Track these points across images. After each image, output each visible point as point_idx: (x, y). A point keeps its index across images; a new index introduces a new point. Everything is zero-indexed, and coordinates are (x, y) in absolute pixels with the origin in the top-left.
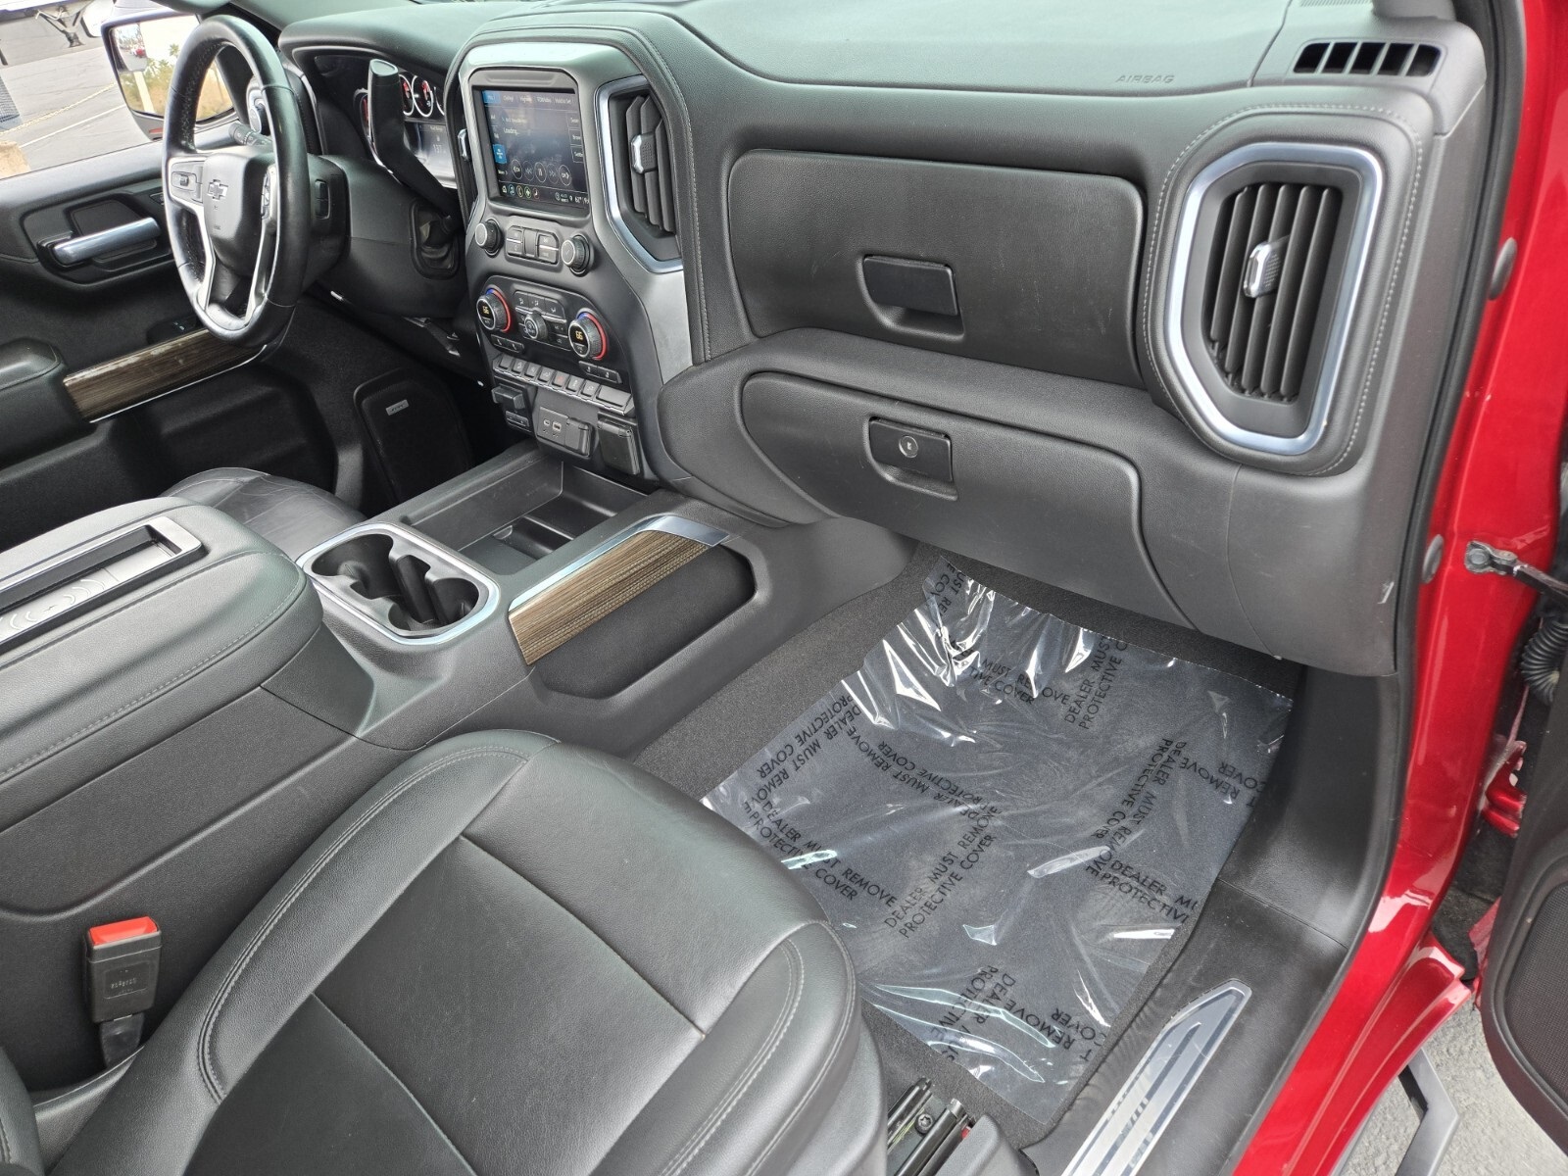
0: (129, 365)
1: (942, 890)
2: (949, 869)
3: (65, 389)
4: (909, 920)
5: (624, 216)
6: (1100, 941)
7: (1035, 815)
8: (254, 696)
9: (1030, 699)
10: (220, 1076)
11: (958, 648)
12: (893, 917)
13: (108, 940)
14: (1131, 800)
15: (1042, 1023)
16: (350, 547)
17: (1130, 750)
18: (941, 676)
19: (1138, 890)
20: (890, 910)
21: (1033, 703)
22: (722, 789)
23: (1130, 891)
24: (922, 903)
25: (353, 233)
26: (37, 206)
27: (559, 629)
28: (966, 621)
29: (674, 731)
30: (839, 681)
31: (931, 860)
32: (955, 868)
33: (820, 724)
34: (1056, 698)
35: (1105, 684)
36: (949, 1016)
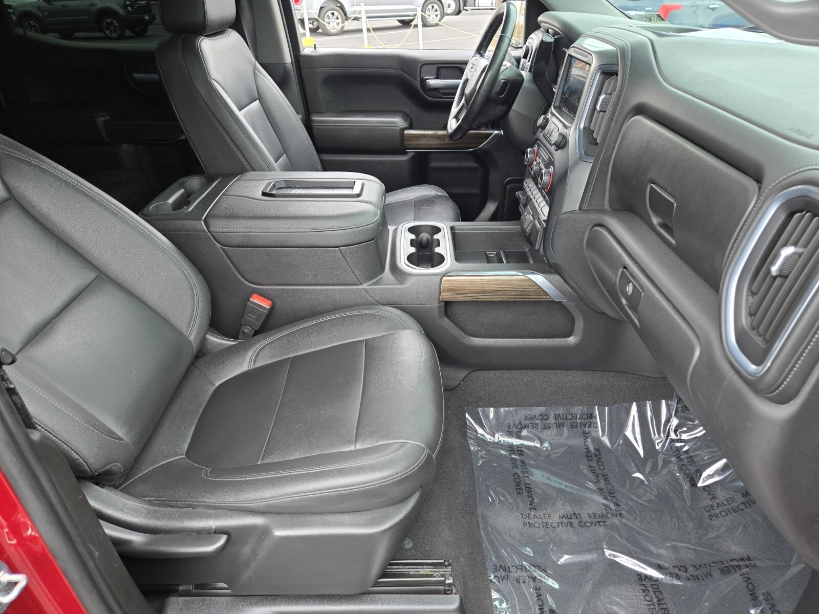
0: (428, 134)
1: (560, 524)
2: (570, 520)
3: (403, 134)
4: (532, 521)
5: (584, 128)
6: (608, 606)
7: (640, 534)
8: (335, 250)
9: (694, 484)
10: (255, 362)
11: (677, 435)
12: (527, 515)
13: (256, 300)
14: (698, 568)
15: (542, 607)
16: (429, 228)
17: (724, 547)
18: (657, 442)
19: (653, 604)
20: (529, 512)
21: (694, 487)
22: (502, 410)
23: (649, 601)
24: (545, 521)
25: (514, 107)
26: (431, 62)
27: (462, 294)
28: (692, 425)
29: (498, 373)
30: (595, 405)
31: (568, 509)
32: (575, 522)
33: (571, 417)
34: (709, 494)
35: (743, 507)
36: (507, 567)
